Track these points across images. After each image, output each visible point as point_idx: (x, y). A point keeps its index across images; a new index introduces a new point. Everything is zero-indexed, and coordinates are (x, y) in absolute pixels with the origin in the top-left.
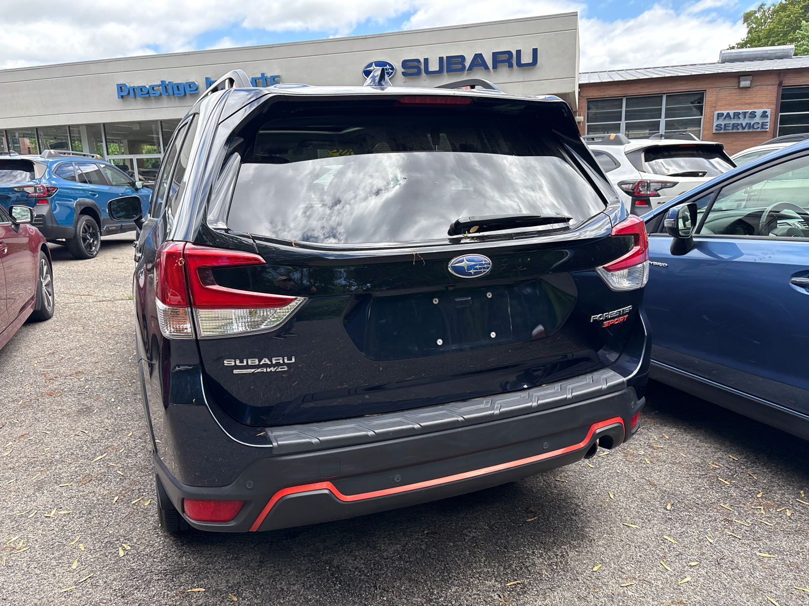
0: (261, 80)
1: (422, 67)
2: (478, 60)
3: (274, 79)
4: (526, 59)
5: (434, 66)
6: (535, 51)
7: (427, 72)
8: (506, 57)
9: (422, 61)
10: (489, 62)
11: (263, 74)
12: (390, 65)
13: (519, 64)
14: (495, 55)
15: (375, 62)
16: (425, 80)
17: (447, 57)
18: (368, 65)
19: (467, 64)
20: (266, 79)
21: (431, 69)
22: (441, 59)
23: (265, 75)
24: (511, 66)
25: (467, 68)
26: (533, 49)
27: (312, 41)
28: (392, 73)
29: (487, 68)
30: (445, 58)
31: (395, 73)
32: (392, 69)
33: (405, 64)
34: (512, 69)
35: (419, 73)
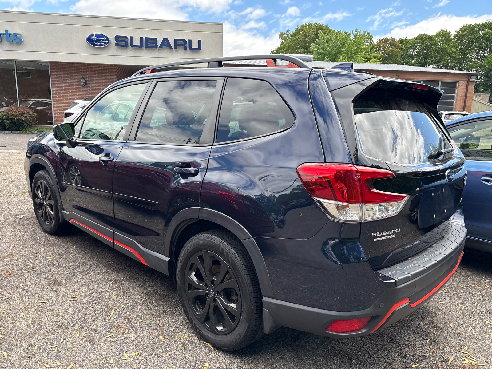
0: (5, 35)
1: (129, 42)
2: (165, 43)
3: (16, 36)
4: (195, 45)
5: (137, 42)
6: (200, 42)
7: (132, 45)
8: (182, 43)
9: (129, 38)
10: (173, 44)
11: (7, 31)
12: (106, 37)
13: (191, 48)
14: (176, 41)
15: (95, 34)
16: (131, 50)
17: (145, 38)
18: (91, 35)
19: (159, 44)
20: (9, 35)
21: (135, 44)
22: (141, 38)
23: (9, 32)
24: (185, 48)
25: (159, 46)
26: (199, 40)
27: (47, 13)
28: (108, 43)
29: (171, 48)
30: (144, 38)
31: (110, 43)
32: (108, 40)
33: (117, 38)
34: (186, 51)
35: (126, 46)
